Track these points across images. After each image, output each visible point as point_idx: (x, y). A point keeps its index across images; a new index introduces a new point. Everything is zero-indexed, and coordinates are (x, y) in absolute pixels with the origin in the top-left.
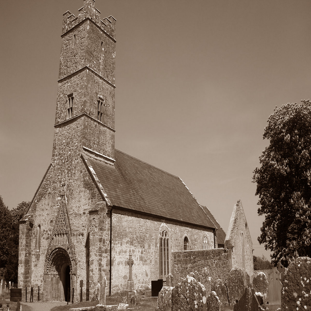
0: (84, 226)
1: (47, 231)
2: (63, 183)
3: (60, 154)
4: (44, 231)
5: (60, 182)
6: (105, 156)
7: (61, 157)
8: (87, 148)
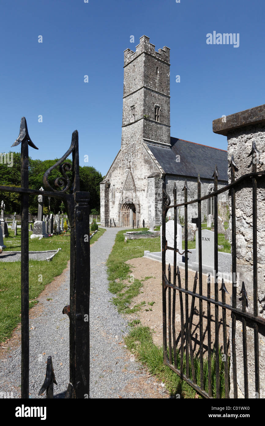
0: (145, 186)
1: (119, 189)
2: (129, 160)
3: (126, 143)
4: (117, 188)
5: (128, 160)
6: (162, 143)
7: (127, 145)
8: (147, 139)
